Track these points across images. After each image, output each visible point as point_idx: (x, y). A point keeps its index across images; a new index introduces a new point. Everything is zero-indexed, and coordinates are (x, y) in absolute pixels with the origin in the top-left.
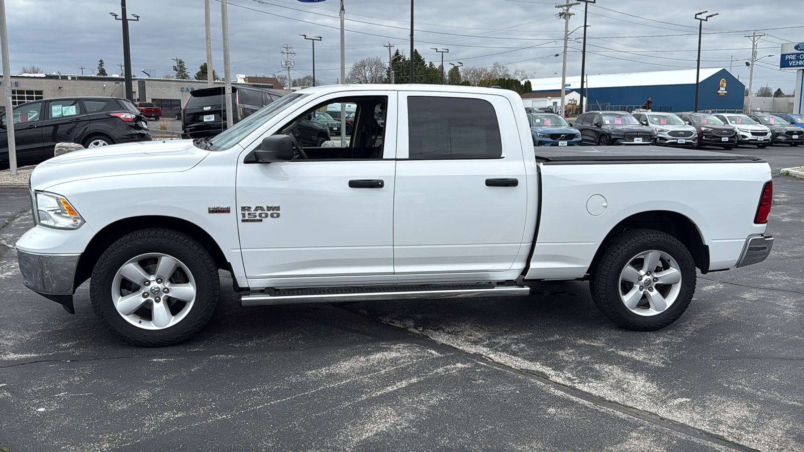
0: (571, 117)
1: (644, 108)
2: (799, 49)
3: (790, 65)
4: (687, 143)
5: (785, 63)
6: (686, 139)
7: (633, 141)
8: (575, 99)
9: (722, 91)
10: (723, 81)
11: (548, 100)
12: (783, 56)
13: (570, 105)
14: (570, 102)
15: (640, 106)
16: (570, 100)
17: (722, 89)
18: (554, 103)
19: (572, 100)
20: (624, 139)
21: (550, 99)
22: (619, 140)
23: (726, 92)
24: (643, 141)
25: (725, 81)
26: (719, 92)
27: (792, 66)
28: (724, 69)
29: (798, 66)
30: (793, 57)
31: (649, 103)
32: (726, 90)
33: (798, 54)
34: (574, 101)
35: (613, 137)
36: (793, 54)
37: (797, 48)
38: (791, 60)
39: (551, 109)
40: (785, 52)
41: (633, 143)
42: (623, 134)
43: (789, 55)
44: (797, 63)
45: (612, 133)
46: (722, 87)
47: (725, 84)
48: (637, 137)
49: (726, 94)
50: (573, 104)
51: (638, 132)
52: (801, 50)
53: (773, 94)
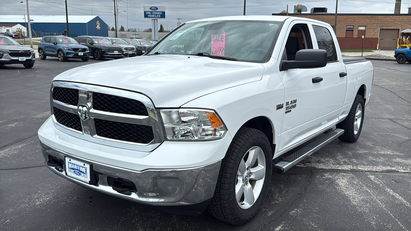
0: (21, 39)
1: (63, 34)
2: (152, 9)
3: (149, 16)
4: (133, 54)
5: (146, 16)
6: (132, 52)
7: (114, 53)
8: (20, 29)
9: (98, 27)
10: (98, 22)
11: (3, 28)
12: (145, 12)
13: (18, 32)
14: (18, 30)
15: (61, 33)
16: (17, 29)
17: (98, 26)
18: (7, 30)
19: (18, 29)
20: (109, 52)
21: (4, 28)
22: (106, 52)
23: (100, 28)
24: (118, 53)
25: (99, 22)
26: (97, 27)
27: (149, 17)
28: (98, 16)
29: (152, 17)
30: (150, 13)
31: (65, 32)
32: (100, 27)
33: (152, 12)
34: (20, 30)
35: (103, 50)
36: (149, 12)
37: (151, 9)
38: (149, 14)
39: (8, 34)
40: (145, 11)
41: (114, 54)
42: (109, 49)
43: (148, 12)
44: (152, 16)
45: (102, 48)
46: (98, 25)
47: (99, 24)
48: (116, 50)
49: (100, 29)
50: (20, 31)
51: (115, 48)
52: (152, 10)
53: (111, 29)
